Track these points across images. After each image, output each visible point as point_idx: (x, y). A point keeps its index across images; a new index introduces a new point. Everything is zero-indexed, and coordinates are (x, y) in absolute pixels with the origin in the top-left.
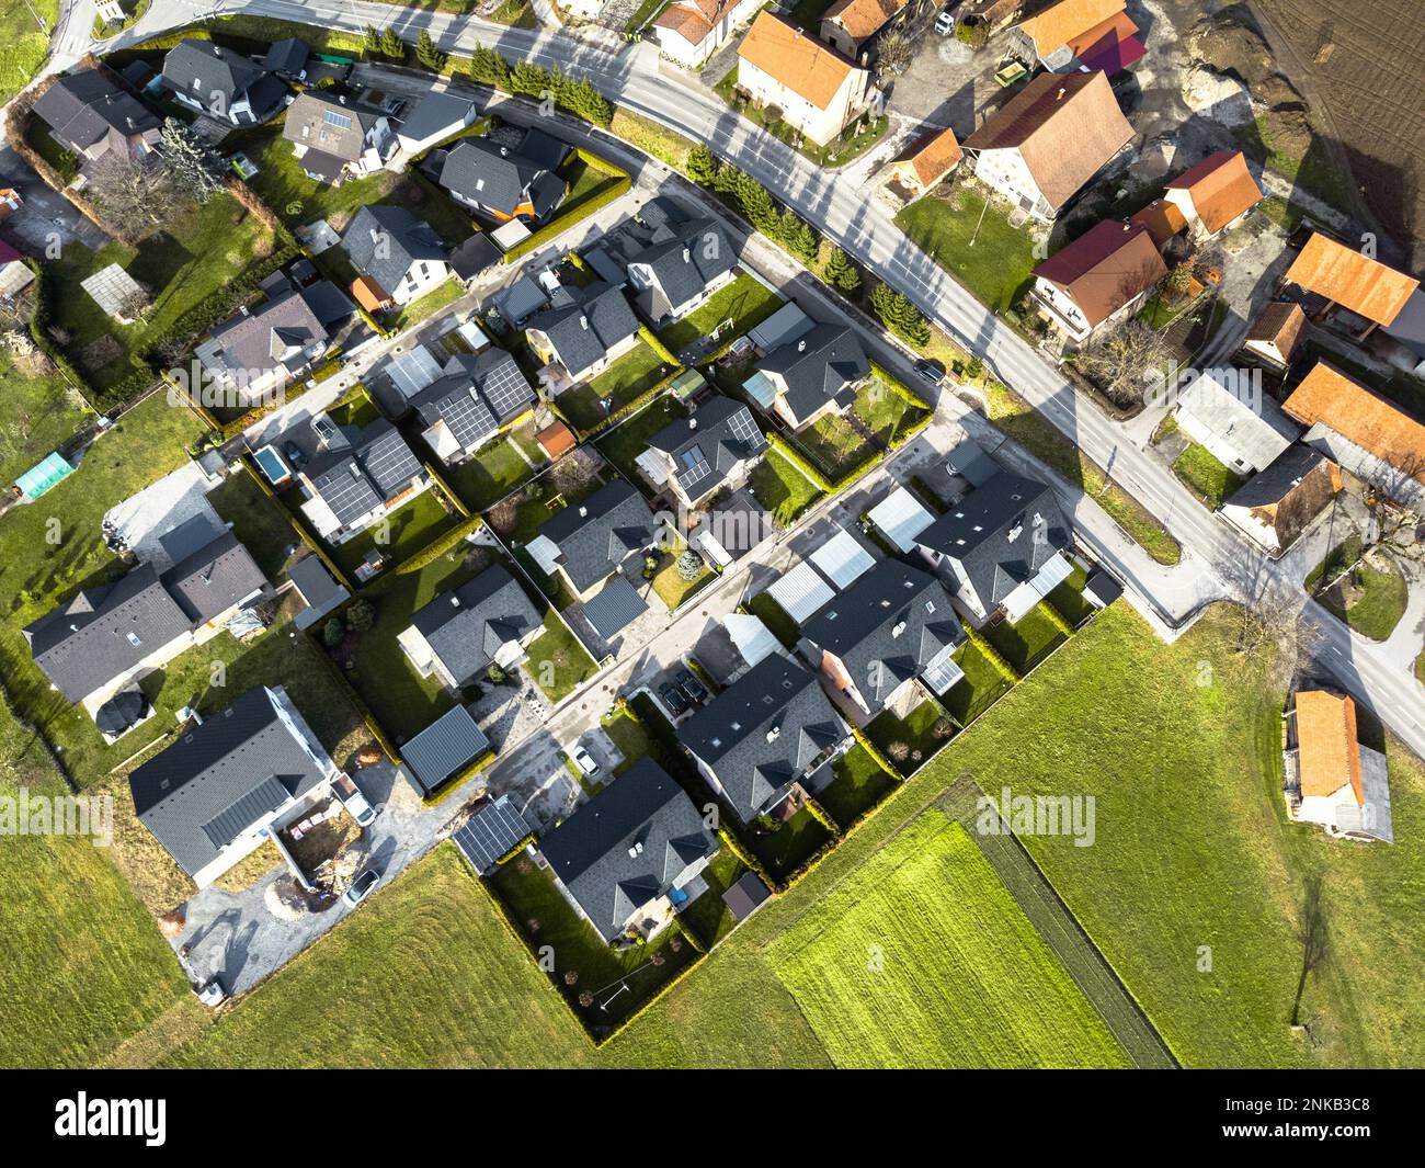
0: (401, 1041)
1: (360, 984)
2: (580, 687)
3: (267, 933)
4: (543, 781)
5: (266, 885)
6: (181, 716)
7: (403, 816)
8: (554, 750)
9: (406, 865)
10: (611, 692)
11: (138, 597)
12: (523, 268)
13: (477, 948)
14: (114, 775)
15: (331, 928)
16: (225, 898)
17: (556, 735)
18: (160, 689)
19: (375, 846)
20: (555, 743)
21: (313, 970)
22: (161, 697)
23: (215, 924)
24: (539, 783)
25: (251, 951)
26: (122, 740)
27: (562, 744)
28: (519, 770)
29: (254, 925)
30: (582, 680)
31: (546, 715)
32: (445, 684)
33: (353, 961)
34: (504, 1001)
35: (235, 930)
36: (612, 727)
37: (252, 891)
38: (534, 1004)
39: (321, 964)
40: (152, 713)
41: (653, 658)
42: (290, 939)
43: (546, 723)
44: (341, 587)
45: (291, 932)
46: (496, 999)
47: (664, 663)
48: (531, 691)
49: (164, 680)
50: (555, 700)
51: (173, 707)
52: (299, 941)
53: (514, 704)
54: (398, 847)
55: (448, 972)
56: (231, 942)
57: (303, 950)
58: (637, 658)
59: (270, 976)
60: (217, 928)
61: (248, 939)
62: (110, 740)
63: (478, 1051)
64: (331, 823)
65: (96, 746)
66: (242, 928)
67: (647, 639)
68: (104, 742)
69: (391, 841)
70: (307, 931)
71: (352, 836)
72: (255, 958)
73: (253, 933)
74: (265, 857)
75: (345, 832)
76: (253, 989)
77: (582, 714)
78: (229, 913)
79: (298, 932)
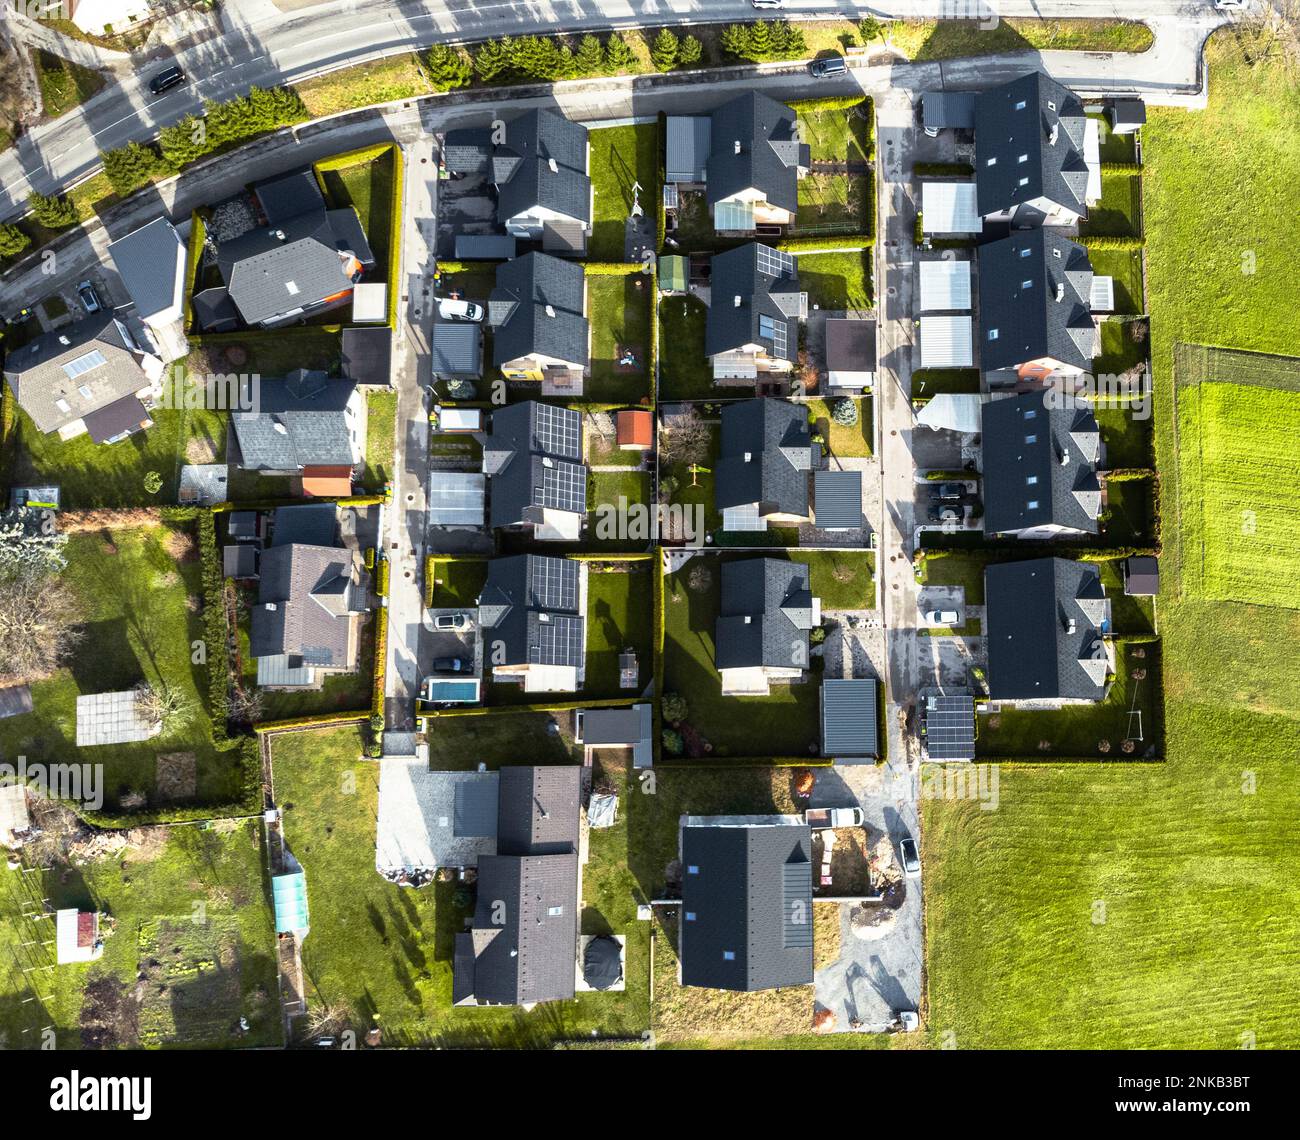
0: (1047, 902)
1: (983, 906)
2: (877, 579)
3: (889, 953)
4: (931, 661)
5: (849, 932)
6: (644, 914)
7: (874, 788)
8: (913, 636)
9: (916, 813)
10: (900, 556)
11: (523, 883)
12: (411, 320)
13: (1022, 802)
14: (656, 1000)
15: (923, 901)
16: (835, 969)
17: (902, 626)
18: (605, 919)
19: (882, 826)
20: (908, 631)
21: (947, 934)
22: (612, 923)
23: (850, 989)
24: (929, 666)
25: (893, 973)
26: (628, 977)
27: (913, 626)
28: (907, 674)
29: (874, 959)
30: (872, 571)
31: (879, 621)
32: (788, 682)
33: (961, 900)
34: (1076, 808)
35: (867, 976)
36: (930, 578)
37: (845, 944)
38: (1095, 787)
39: (944, 926)
40: (621, 939)
41: (898, 503)
42: (907, 938)
43: (885, 626)
45: (902, 934)
46: (1070, 813)
47: (909, 497)
48: (849, 618)
49: (597, 911)
50: (872, 605)
51: (630, 917)
52: (914, 933)
53: (849, 640)
54: (897, 809)
55: (1024, 835)
56: (874, 984)
57: (924, 934)
58: (888, 516)
59: (924, 971)
60: (855, 989)
61: (883, 970)
62: (619, 986)
63: (1096, 851)
64: (837, 848)
65: (617, 1001)
66: (871, 970)
67: (878, 496)
68: (618, 993)
69: (889, 812)
70: (910, 921)
71: (861, 839)
72: (902, 973)
73: (880, 963)
74: (826, 918)
75: (853, 842)
76: (925, 988)
77: (900, 593)
78: (850, 973)
79: (906, 929)
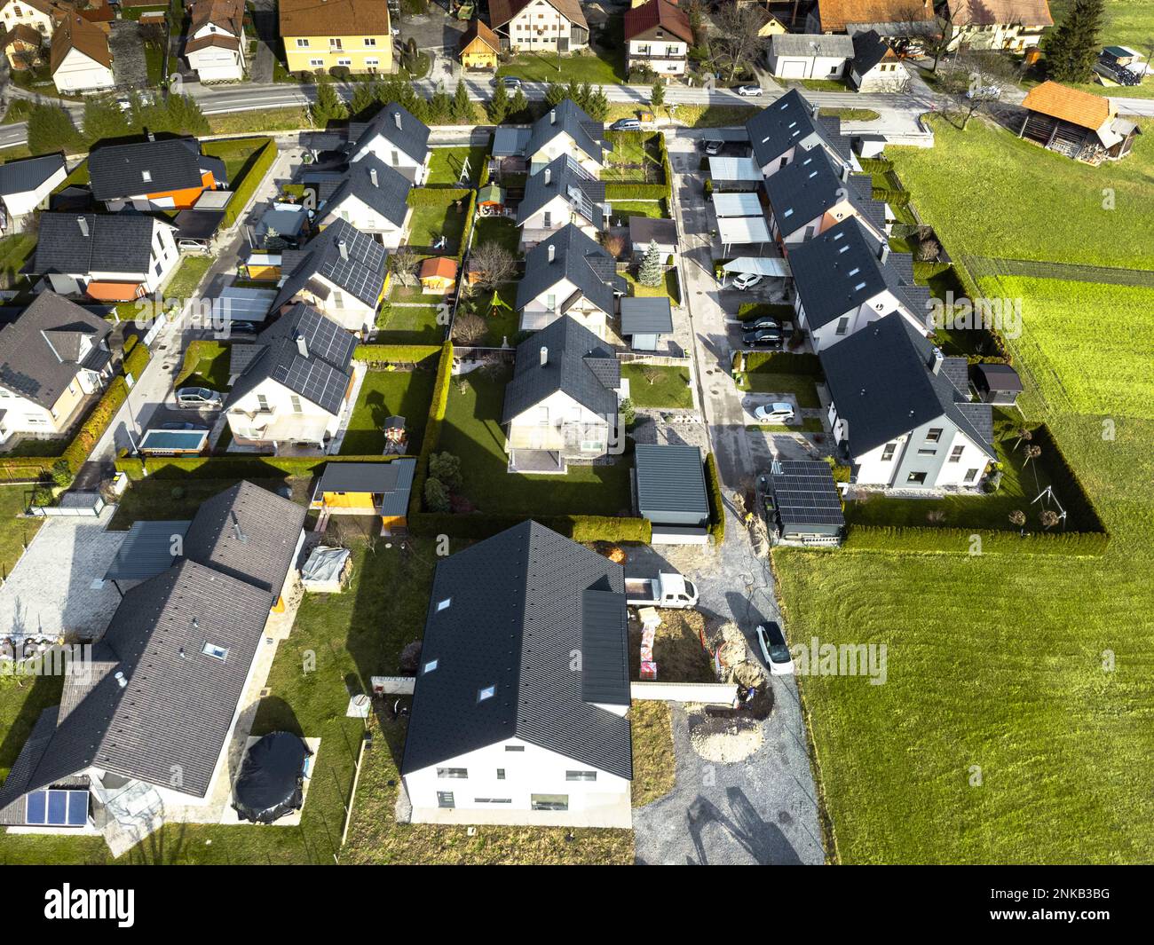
0: (1003, 718)
1: (898, 720)
2: (693, 385)
3: (757, 784)
4: (767, 452)
5: (689, 748)
6: (359, 708)
7: (709, 571)
8: (742, 432)
9: (774, 600)
10: (716, 371)
13: (923, 591)
14: (351, 844)
15: (802, 708)
16: (668, 806)
17: (726, 422)
18: (293, 714)
19: (726, 612)
20: (734, 427)
21: (850, 758)
22: (302, 720)
23: (697, 840)
24: (765, 456)
25: (770, 817)
26: (311, 803)
27: (740, 423)
28: (739, 462)
29: (734, 793)
30: (687, 381)
31: (700, 418)
32: (591, 464)
33: (864, 709)
34: (1002, 601)
35: (724, 820)
36: (753, 387)
37: (683, 767)
38: (1020, 580)
39: (843, 746)
40: (313, 743)
41: (709, 335)
42: (785, 761)
43: (706, 422)
44: (394, 462)
45: (776, 756)
46: (996, 607)
47: (723, 332)
48: (662, 414)
49: (284, 703)
50: (689, 404)
51: (336, 711)
52: (796, 755)
53: (665, 432)
54: (745, 593)
55: (937, 629)
56: (738, 834)
57: (812, 757)
58: (699, 344)
59: (823, 815)
60: (705, 841)
61: (750, 810)
62: (293, 819)
63: (1055, 654)
64: (662, 634)
65: (280, 843)
66: (725, 807)
67: (688, 329)
68: (285, 830)
69: (733, 598)
70: (786, 737)
71: (697, 624)
72: (785, 817)
73: (744, 799)
74: (647, 726)
75: (686, 628)
76: (830, 845)
77: (721, 396)
78: (694, 813)
79: (782, 748)
